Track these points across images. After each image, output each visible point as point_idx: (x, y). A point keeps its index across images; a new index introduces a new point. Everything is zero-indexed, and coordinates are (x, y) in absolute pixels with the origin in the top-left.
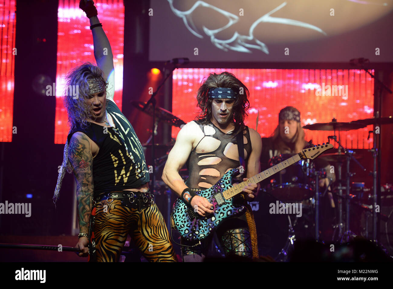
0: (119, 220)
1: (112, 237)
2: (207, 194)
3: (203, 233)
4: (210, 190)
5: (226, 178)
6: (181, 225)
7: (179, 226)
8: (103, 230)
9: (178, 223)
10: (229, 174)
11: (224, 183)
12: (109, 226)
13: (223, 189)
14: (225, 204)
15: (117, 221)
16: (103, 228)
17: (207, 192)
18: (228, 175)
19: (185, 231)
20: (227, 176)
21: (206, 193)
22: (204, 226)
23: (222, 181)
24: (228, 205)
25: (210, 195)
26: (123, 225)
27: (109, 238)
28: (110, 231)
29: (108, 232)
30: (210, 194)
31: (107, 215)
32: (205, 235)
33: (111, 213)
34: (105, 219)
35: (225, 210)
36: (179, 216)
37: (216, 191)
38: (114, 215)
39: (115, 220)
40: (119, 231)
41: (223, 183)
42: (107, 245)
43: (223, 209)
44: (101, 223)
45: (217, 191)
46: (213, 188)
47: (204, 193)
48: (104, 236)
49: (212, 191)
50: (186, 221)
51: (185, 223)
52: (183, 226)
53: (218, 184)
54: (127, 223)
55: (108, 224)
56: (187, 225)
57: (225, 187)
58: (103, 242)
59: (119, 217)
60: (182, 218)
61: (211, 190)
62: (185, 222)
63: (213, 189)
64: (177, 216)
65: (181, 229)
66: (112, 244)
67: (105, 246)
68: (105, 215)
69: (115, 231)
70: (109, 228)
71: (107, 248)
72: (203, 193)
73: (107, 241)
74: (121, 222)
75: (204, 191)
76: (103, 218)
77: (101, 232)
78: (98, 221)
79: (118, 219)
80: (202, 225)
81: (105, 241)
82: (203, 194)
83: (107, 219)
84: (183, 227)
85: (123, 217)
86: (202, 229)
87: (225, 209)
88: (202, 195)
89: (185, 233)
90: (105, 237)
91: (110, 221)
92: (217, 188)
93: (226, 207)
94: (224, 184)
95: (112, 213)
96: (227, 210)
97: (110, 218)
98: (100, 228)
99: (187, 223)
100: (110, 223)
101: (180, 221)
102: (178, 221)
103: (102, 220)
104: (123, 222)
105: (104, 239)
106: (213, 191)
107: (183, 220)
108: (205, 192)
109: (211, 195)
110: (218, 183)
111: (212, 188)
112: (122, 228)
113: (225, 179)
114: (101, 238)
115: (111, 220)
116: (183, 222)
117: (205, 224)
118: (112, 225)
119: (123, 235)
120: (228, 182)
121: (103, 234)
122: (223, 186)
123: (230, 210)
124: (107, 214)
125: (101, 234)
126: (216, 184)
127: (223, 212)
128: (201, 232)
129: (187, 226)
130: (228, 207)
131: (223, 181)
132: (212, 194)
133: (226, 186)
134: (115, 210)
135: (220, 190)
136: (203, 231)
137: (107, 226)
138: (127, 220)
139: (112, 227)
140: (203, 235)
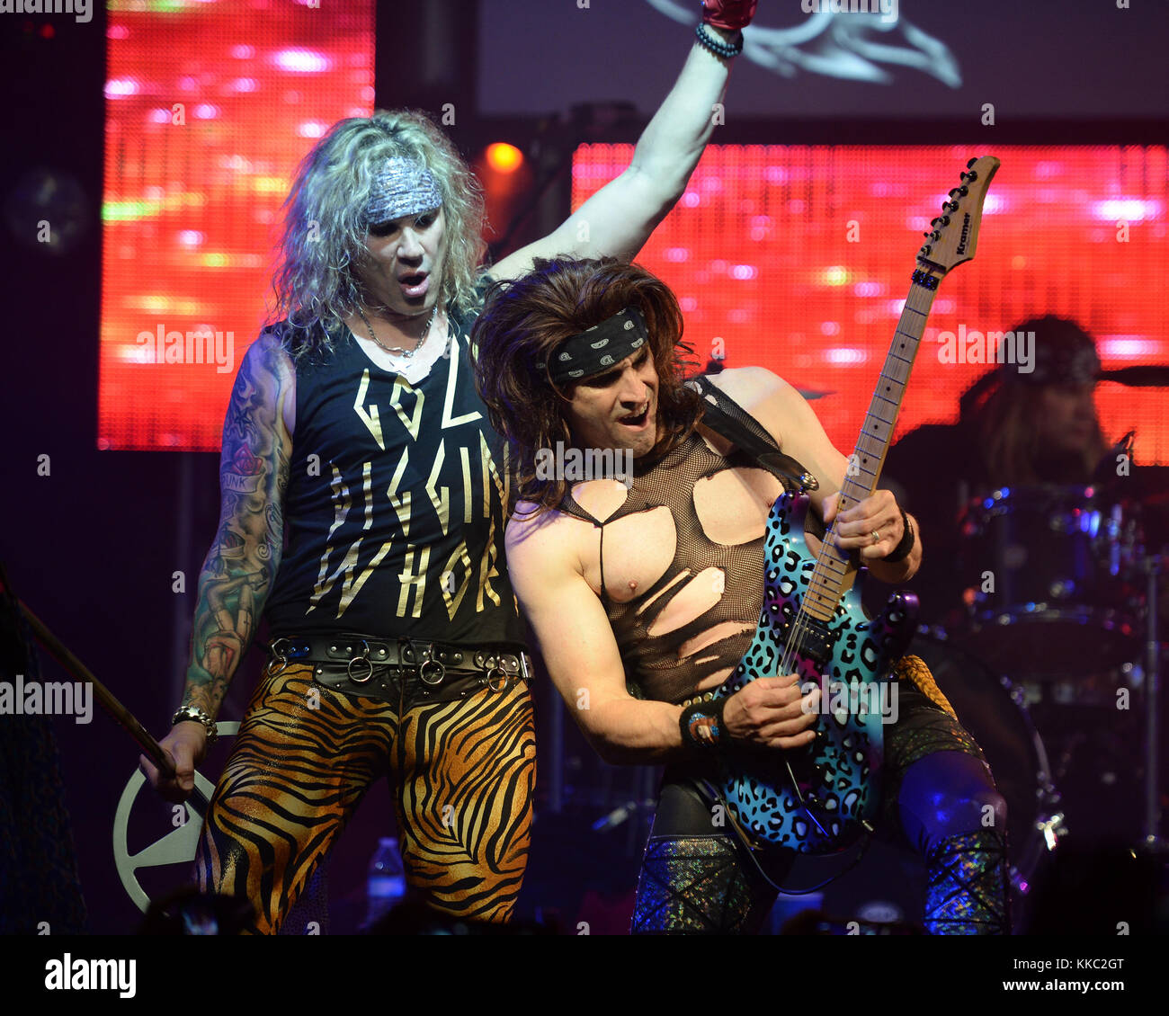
0: (293, 730)
1: (248, 788)
2: (763, 653)
3: (850, 789)
4: (762, 636)
5: (777, 552)
6: (770, 823)
7: (767, 828)
9: (756, 822)
10: (773, 532)
11: (784, 572)
12: (249, 750)
13: (794, 593)
14: (838, 639)
15: (281, 735)
17: (758, 648)
18: (774, 537)
19: (794, 830)
20: (774, 544)
21: (759, 654)
22: (834, 763)
23: (773, 575)
24: (846, 632)
25: (776, 651)
26: (308, 755)
27: (238, 791)
28: (247, 767)
29: (240, 769)
30: (772, 644)
31: (253, 715)
32: (856, 791)
35: (853, 656)
36: (741, 799)
37: (781, 618)
38: (276, 712)
39: (273, 731)
41: (781, 576)
43: (845, 659)
45: (782, 616)
46: (767, 619)
47: (755, 660)
48: (226, 781)
49: (771, 632)
50: (774, 795)
51: (775, 806)
52: (775, 821)
53: (771, 593)
56: (785, 805)
57: (794, 585)
60: (756, 798)
61: (766, 630)
62: (772, 801)
63: (766, 624)
64: (736, 801)
65: (777, 834)
67: (220, 816)
70: (246, 754)
72: (749, 661)
73: (228, 800)
74: (300, 743)
75: (750, 654)
80: (827, 767)
81: (222, 801)
82: (754, 667)
83: (251, 725)
84: (779, 826)
86: (836, 778)
87: (849, 656)
88: (753, 673)
89: (798, 837)
90: (227, 787)
91: (255, 733)
92: (775, 608)
93: (849, 646)
94: (786, 579)
95: (270, 706)
96: (857, 652)
99: (780, 802)
100: (256, 737)
101: (759, 810)
102: (752, 818)
105: (223, 792)
106: (774, 628)
107: (765, 801)
108: (754, 654)
109: (777, 646)
110: (767, 589)
111: (764, 621)
112: (306, 766)
113: (776, 558)
116: (767, 806)
117: (831, 757)
118: (260, 745)
120: (791, 561)
122: (787, 588)
123: (867, 644)
126: (765, 598)
127: (850, 667)
128: (841, 789)
129: (788, 809)
130: (852, 637)
131: (777, 570)
132: (777, 643)
133: (794, 576)
134: (285, 695)
135: (788, 605)
136: (842, 784)
139: (256, 754)
140: (853, 797)
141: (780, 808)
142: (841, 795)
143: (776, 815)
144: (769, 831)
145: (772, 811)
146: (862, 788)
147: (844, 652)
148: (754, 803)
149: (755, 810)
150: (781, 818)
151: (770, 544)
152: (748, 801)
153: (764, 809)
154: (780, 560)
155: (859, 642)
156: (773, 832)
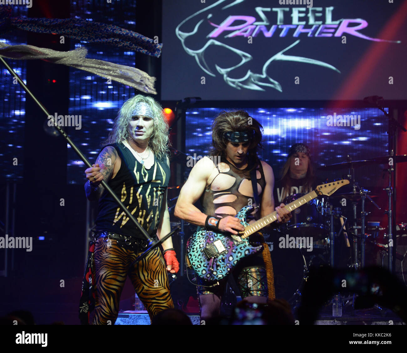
0: (116, 259)
1: (110, 277)
3: (221, 274)
6: (197, 265)
8: (101, 270)
9: (194, 263)
12: (107, 266)
15: (114, 261)
16: (100, 267)
18: (243, 212)
19: (202, 271)
22: (222, 266)
24: (244, 244)
26: (121, 265)
27: (107, 278)
28: (108, 271)
29: (106, 271)
31: (104, 255)
32: (223, 275)
33: (107, 253)
34: (102, 259)
35: (243, 250)
36: (194, 255)
38: (110, 254)
39: (111, 260)
40: (118, 271)
42: (106, 284)
43: (241, 248)
44: (99, 262)
48: (102, 275)
50: (203, 261)
51: (201, 263)
54: (126, 263)
55: (105, 263)
58: (101, 281)
59: (115, 256)
60: (198, 258)
62: (201, 262)
65: (197, 269)
66: (111, 283)
67: (104, 285)
68: (102, 254)
69: (113, 270)
70: (106, 267)
71: (105, 288)
73: (106, 281)
74: (119, 262)
76: (100, 257)
77: (99, 271)
78: (97, 261)
79: (114, 259)
80: (219, 265)
81: (103, 281)
83: (104, 258)
84: (199, 268)
85: (120, 257)
86: (220, 269)
89: (202, 273)
90: (104, 277)
91: (107, 261)
93: (244, 247)
95: (109, 252)
96: (244, 250)
97: (107, 258)
98: (98, 268)
99: (203, 263)
100: (107, 262)
102: (194, 261)
103: (99, 260)
104: (122, 262)
105: (103, 278)
107: (200, 260)
112: (121, 268)
114: (100, 278)
115: (108, 259)
116: (200, 262)
117: (222, 264)
118: (109, 264)
119: (123, 275)
121: (101, 273)
123: (248, 250)
124: (103, 253)
125: (100, 274)
127: (241, 251)
129: (204, 266)
130: (245, 246)
134: (111, 249)
136: (221, 271)
137: (105, 266)
138: (126, 261)
139: (109, 267)
140: (221, 276)
141: (202, 265)
142: (219, 273)
143: (200, 265)
144: (196, 267)
145: (200, 264)
146: (224, 276)
147: (241, 247)
148: (197, 258)
149: (196, 260)
150: (201, 267)
151: (241, 213)
152: (196, 257)
153: (198, 261)
154: (241, 218)
155: (247, 248)
156: (197, 268)
